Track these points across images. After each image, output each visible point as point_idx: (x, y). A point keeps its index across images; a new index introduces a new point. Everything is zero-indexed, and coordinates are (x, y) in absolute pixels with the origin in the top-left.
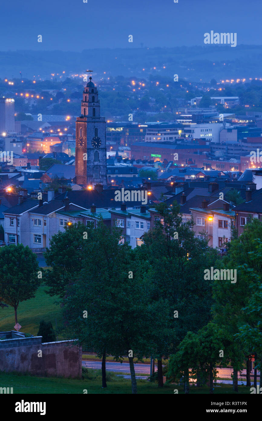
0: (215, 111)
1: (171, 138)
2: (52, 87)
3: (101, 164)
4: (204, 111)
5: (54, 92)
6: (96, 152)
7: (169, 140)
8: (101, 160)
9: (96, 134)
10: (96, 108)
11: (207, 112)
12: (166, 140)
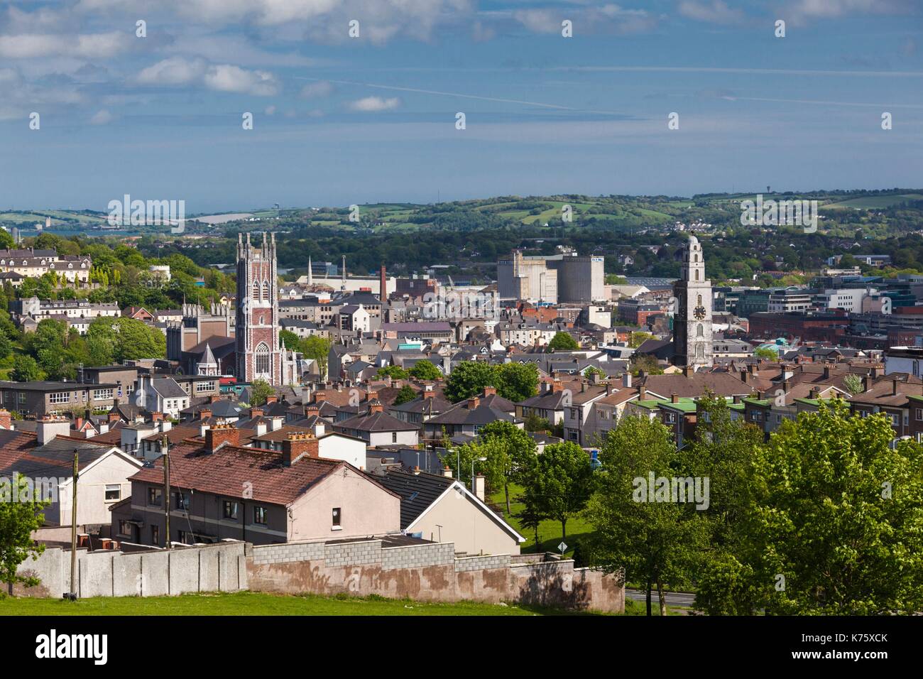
0: (859, 274)
1: (800, 308)
2: (653, 243)
3: (705, 340)
4: (845, 273)
5: (654, 248)
6: (700, 324)
7: (797, 310)
8: (705, 336)
9: (700, 302)
10: (699, 269)
11: (849, 274)
12: (794, 310)
